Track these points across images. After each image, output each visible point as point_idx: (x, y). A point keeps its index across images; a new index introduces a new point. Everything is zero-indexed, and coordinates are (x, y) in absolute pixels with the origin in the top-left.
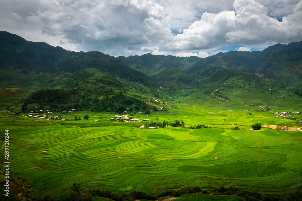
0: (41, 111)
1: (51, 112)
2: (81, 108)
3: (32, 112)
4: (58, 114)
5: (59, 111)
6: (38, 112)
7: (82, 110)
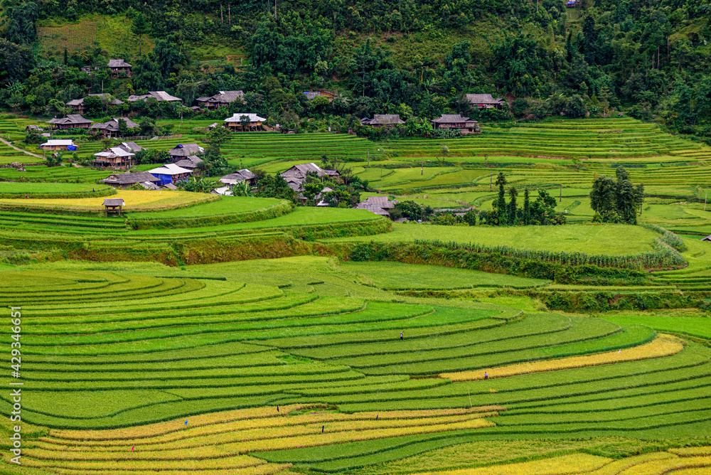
0: (164, 96)
1: (253, 117)
2: (572, 84)
3: (75, 110)
4: (325, 135)
5: (339, 110)
6: (139, 110)
7: (575, 113)
